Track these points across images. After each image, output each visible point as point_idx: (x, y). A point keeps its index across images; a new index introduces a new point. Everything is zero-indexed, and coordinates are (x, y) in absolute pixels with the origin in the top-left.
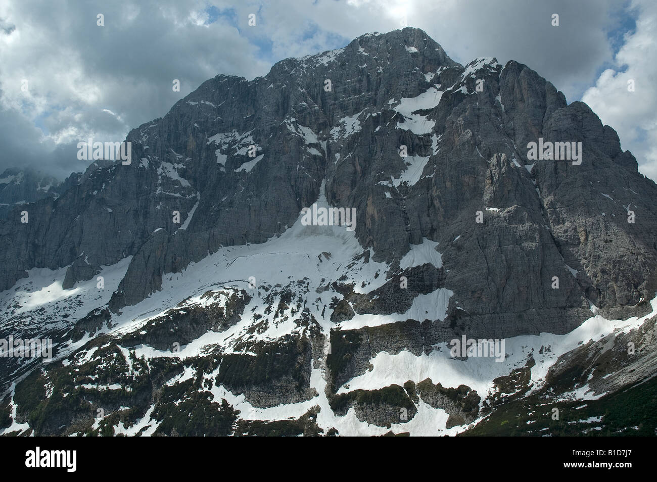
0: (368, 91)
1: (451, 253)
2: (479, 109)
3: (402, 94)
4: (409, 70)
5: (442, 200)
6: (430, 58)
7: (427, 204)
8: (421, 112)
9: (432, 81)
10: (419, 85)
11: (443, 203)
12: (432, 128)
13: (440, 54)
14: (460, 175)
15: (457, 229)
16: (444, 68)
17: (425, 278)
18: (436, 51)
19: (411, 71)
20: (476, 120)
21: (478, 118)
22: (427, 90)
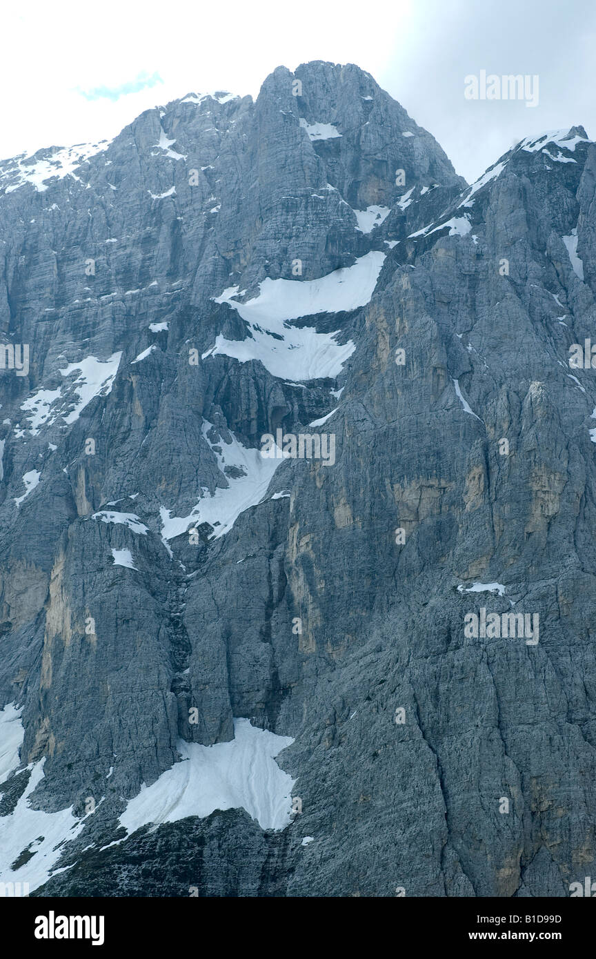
0: (172, 275)
1: (325, 769)
2: (479, 256)
3: (266, 267)
4: (301, 191)
5: (317, 572)
6: (379, 156)
7: (265, 593)
8: (322, 322)
9: (377, 231)
10: (330, 240)
11: (320, 586)
12: (343, 364)
13: (418, 144)
14: (387, 481)
15: (360, 677)
16: (425, 190)
17: (206, 866)
18: (403, 139)
19: (307, 196)
20: (465, 290)
21: (473, 287)
22: (359, 260)
